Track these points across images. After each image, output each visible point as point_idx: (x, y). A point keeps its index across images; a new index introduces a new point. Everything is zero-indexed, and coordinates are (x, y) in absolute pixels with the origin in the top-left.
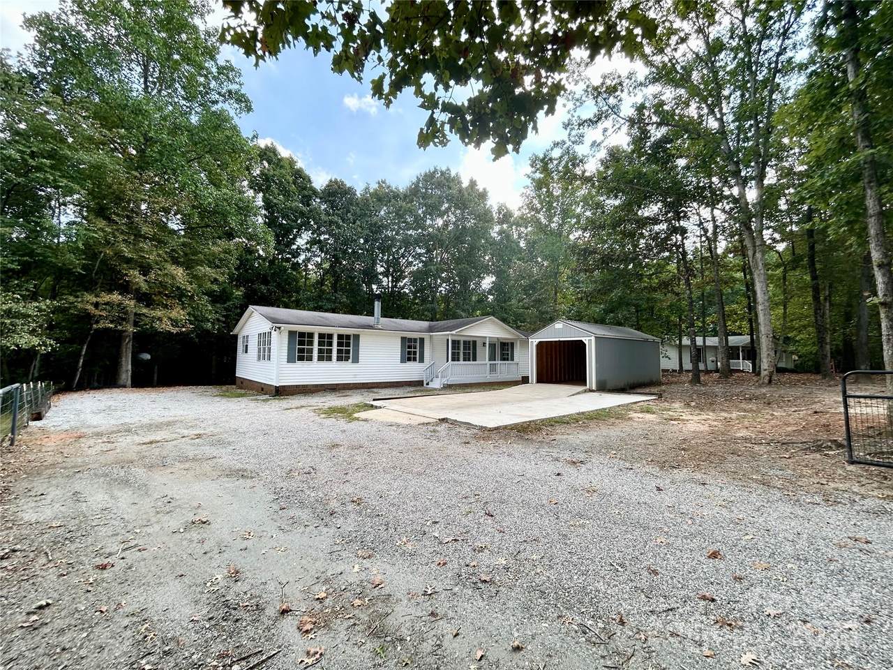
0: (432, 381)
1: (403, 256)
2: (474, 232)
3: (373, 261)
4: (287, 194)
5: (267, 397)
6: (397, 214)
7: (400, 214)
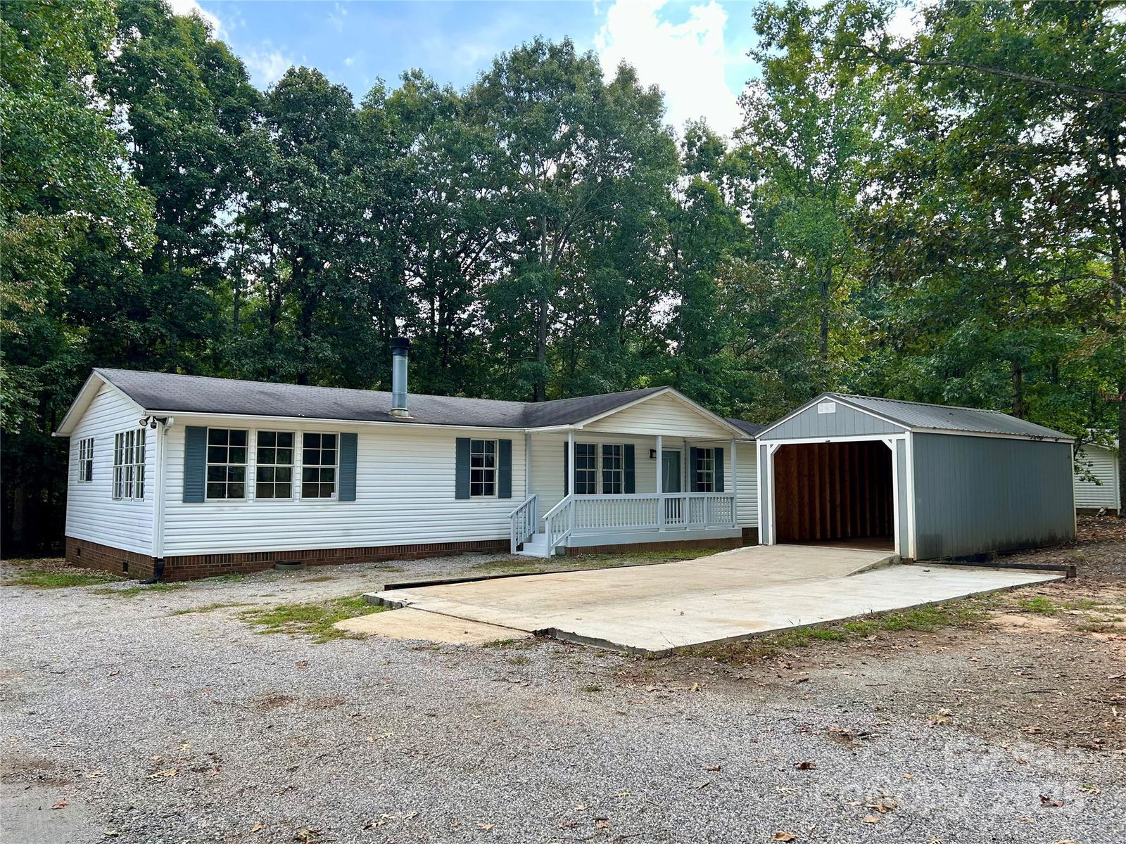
0: (530, 540)
1: (466, 249)
2: (632, 191)
3: (394, 261)
4: (189, 106)
5: (135, 583)
6: (449, 151)
7: (455, 151)
